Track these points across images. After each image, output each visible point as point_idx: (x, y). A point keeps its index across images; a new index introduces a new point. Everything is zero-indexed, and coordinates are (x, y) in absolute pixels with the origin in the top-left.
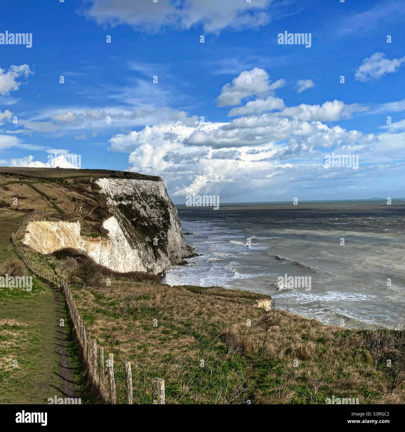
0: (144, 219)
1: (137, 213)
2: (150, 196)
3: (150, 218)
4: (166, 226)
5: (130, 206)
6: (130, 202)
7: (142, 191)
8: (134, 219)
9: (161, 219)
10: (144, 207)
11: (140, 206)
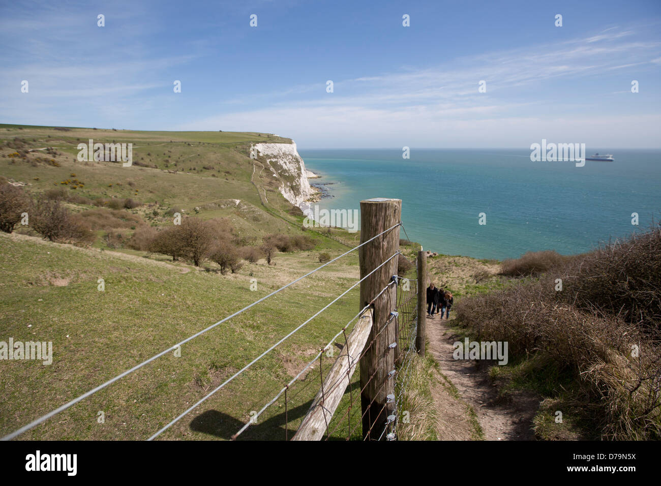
0: (285, 171)
1: (282, 167)
2: (288, 155)
3: (289, 170)
4: (299, 175)
5: (277, 162)
6: (276, 160)
7: (283, 151)
8: (280, 171)
9: (296, 170)
10: (285, 163)
11: (283, 162)
